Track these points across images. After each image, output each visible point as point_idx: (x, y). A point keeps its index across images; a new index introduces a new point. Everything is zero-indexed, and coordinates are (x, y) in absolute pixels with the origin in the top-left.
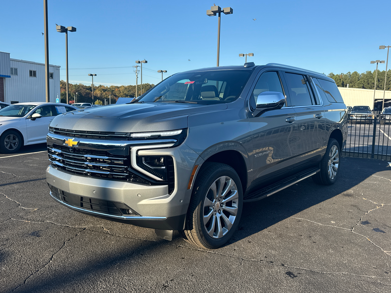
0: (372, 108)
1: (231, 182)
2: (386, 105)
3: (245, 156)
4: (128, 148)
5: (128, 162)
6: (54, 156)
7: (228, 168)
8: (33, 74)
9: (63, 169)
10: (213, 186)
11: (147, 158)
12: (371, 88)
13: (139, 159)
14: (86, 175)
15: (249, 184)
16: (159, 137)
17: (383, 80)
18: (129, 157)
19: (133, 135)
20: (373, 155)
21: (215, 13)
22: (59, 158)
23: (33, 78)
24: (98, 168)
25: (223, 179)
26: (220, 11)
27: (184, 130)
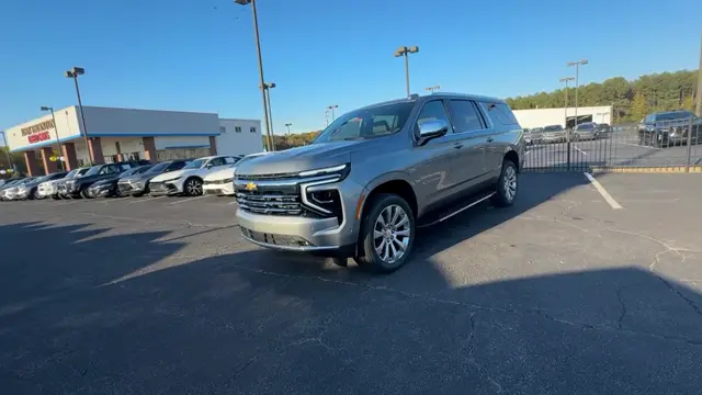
0: (564, 126)
1: (398, 209)
2: (579, 122)
3: (412, 184)
4: (298, 186)
5: (299, 199)
6: (241, 200)
7: (394, 197)
8: (238, 129)
9: (248, 210)
10: (380, 219)
11: (316, 193)
12: (562, 106)
13: (309, 195)
14: (267, 214)
15: (420, 211)
16: (325, 173)
17: (574, 96)
18: (300, 194)
19: (301, 174)
20: (568, 168)
21: (401, 53)
22: (245, 201)
23: (238, 134)
24: (276, 207)
25: (389, 208)
26: (406, 51)
27: (348, 165)
